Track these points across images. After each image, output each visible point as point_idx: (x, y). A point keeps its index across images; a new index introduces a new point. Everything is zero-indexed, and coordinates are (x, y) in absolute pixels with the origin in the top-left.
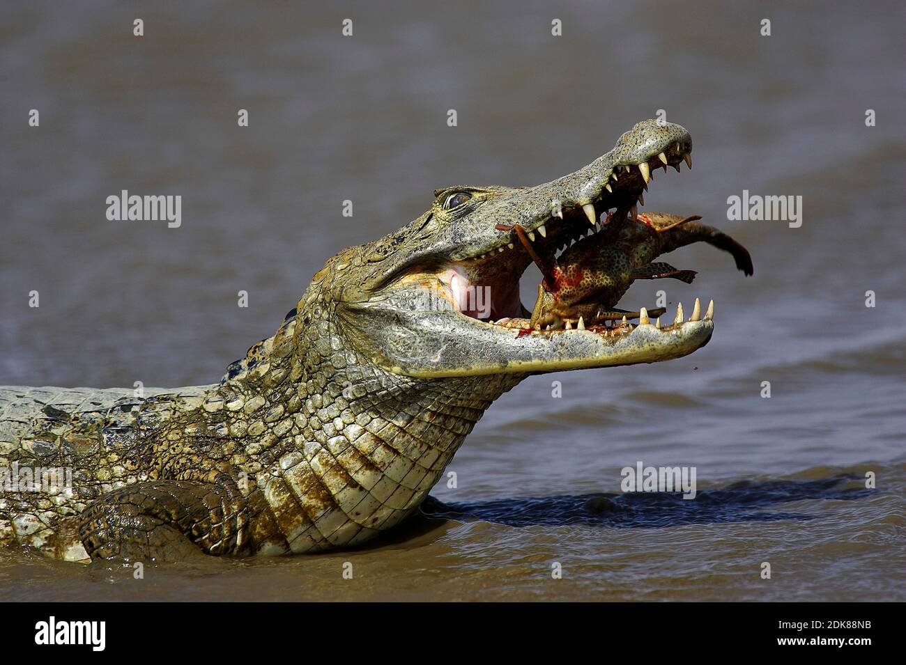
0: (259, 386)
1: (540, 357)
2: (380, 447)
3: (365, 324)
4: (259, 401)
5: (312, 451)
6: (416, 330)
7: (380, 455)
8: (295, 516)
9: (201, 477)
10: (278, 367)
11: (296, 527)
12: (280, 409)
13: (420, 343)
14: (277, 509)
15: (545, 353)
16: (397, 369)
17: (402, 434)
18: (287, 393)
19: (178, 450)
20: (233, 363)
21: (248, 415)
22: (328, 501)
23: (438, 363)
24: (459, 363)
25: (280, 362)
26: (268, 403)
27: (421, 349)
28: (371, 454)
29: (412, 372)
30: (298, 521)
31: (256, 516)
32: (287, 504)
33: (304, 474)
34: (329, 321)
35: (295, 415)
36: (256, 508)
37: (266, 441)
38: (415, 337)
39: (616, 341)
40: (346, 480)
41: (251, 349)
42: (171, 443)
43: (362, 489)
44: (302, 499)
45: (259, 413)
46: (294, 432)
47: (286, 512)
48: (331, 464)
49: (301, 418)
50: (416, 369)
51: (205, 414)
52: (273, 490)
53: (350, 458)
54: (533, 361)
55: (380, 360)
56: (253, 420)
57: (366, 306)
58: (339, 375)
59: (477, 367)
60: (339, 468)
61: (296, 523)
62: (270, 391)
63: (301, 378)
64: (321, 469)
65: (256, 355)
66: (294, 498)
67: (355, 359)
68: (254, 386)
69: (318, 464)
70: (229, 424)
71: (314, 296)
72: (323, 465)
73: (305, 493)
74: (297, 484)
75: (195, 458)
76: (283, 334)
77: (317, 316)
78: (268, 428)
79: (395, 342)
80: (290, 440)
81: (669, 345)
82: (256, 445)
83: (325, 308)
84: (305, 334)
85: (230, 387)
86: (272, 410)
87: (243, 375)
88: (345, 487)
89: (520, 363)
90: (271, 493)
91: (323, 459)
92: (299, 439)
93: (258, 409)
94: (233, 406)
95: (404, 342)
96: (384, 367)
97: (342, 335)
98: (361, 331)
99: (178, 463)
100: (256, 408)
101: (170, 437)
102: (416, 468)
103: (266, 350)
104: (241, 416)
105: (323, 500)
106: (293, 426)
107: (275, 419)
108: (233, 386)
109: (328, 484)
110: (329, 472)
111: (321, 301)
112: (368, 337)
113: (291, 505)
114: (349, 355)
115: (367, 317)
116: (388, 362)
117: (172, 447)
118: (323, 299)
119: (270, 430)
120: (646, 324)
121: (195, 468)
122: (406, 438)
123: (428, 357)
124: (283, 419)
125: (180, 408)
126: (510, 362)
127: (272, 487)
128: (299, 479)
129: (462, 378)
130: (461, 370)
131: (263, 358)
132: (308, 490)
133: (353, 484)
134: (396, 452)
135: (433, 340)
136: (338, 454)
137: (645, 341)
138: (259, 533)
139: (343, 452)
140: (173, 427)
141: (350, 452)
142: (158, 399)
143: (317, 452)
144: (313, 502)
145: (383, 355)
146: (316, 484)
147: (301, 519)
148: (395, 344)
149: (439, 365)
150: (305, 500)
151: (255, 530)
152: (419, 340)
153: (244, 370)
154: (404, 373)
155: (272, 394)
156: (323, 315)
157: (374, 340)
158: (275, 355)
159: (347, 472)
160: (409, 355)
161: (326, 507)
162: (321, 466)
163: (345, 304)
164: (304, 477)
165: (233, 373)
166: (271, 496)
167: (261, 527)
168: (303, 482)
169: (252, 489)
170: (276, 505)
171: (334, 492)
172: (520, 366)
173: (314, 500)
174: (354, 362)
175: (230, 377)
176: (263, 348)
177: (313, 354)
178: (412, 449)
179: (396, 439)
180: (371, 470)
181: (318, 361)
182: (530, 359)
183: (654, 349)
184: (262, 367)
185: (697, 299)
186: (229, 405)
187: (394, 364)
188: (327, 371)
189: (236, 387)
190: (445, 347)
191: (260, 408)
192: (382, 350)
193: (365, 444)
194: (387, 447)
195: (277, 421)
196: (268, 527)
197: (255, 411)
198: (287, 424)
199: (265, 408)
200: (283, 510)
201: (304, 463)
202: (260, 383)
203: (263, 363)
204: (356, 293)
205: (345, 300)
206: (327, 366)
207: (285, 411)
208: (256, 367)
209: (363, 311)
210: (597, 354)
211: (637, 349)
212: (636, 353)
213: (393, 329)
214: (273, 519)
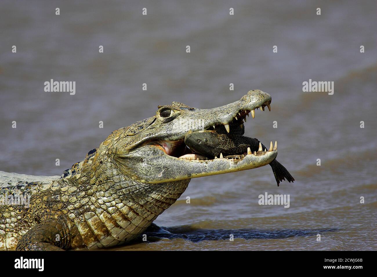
0: (75, 183)
1: (205, 171)
2: (131, 212)
3: (128, 163)
4: (74, 189)
5: (100, 212)
6: (150, 164)
7: (131, 215)
8: (91, 238)
9: (51, 217)
10: (84, 176)
11: (91, 242)
12: (84, 193)
13: (153, 169)
14: (83, 235)
15: (207, 169)
16: (143, 181)
17: (141, 208)
18: (87, 188)
19: (40, 207)
20: (66, 171)
21: (70, 194)
22: (105, 232)
23: (161, 177)
24: (170, 176)
25: (85, 174)
26: (78, 190)
27: (153, 172)
28: (127, 214)
29: (150, 182)
30: (92, 240)
31: (73, 237)
32: (87, 233)
33: (96, 221)
34: (111, 163)
35: (90, 197)
36: (73, 234)
37: (77, 205)
38: (150, 167)
39: (238, 162)
40: (114, 224)
41: (73, 165)
42: (37, 204)
43: (121, 228)
44: (95, 231)
45: (74, 194)
46: (90, 204)
47: (87, 236)
48: (108, 218)
49: (93, 199)
50: (152, 180)
51: (51, 192)
52: (82, 227)
53: (118, 215)
54: (202, 173)
55: (136, 178)
56: (72, 196)
57: (128, 156)
58: (117, 185)
59: (178, 177)
60: (112, 219)
61: (91, 241)
62: (80, 185)
63: (95, 184)
64: (104, 219)
65: (75, 169)
66: (91, 230)
67: (124, 179)
68: (73, 182)
69: (103, 217)
70: (61, 196)
71: (104, 152)
72: (105, 218)
73: (96, 229)
74: (93, 225)
75: (48, 210)
76: (87, 162)
77: (106, 160)
78: (78, 200)
79: (142, 170)
80: (88, 207)
81: (261, 162)
82: (72, 206)
83: (109, 157)
84: (100, 167)
85: (63, 181)
86: (80, 193)
87: (69, 177)
88: (114, 227)
89: (197, 174)
90: (81, 228)
91: (105, 215)
92: (92, 207)
93: (74, 192)
94: (63, 189)
95: (146, 170)
96: (137, 180)
97: (117, 169)
98: (126, 166)
99: (41, 212)
100: (73, 191)
101: (37, 202)
102: (145, 220)
103: (80, 167)
104: (66, 193)
105: (104, 232)
106: (89, 201)
107: (81, 197)
108: (65, 181)
109: (107, 226)
110: (107, 221)
111: (107, 154)
112: (129, 168)
113: (89, 234)
114: (121, 177)
115: (128, 160)
116: (139, 178)
117: (38, 205)
118: (108, 153)
119: (79, 201)
120: (250, 154)
121: (48, 214)
122: (143, 209)
123: (157, 175)
124: (84, 198)
125: (41, 189)
126: (192, 174)
127: (81, 226)
128: (94, 223)
129: (171, 182)
130: (171, 179)
131: (78, 171)
132: (98, 228)
133: (117, 226)
134: (138, 214)
135: (159, 168)
136: (113, 214)
137: (251, 161)
138: (74, 244)
139: (115, 213)
140: (37, 197)
141: (117, 213)
142: (33, 184)
143: (102, 212)
144: (99, 233)
145: (137, 175)
146: (101, 225)
147: (93, 239)
148: (142, 171)
149: (162, 178)
150: (96, 232)
151: (72, 243)
152: (152, 168)
153: (70, 174)
154: (147, 182)
155: (80, 187)
156: (109, 160)
157: (132, 169)
158: (84, 171)
159: (115, 221)
160: (148, 175)
161: (105, 235)
162: (104, 218)
163: (118, 155)
164: (96, 222)
165: (66, 175)
166: (81, 230)
167: (75, 242)
168: (95, 224)
169: (72, 226)
170: (83, 233)
171: (109, 229)
172: (197, 175)
173: (100, 232)
174: (124, 180)
175: (65, 177)
176: (78, 166)
177: (103, 176)
178: (145, 214)
179: (139, 209)
180: (126, 220)
181: (106, 179)
182: (201, 172)
183: (254, 164)
184: (77, 175)
185: (271, 142)
186: (62, 189)
187: (142, 179)
188: (111, 183)
189: (66, 182)
190: (163, 171)
191: (75, 192)
192: (136, 174)
193: (125, 210)
194: (134, 212)
195: (82, 198)
196: (78, 242)
197: (72, 193)
198: (87, 200)
199: (77, 192)
200: (86, 236)
201: (96, 216)
202: (76, 181)
203: (78, 173)
204: (123, 150)
205: (118, 154)
206: (111, 181)
207: (86, 194)
208: (75, 174)
209: (127, 158)
210: (230, 168)
211: (247, 165)
212: (247, 166)
213: (140, 164)
214: (81, 239)
